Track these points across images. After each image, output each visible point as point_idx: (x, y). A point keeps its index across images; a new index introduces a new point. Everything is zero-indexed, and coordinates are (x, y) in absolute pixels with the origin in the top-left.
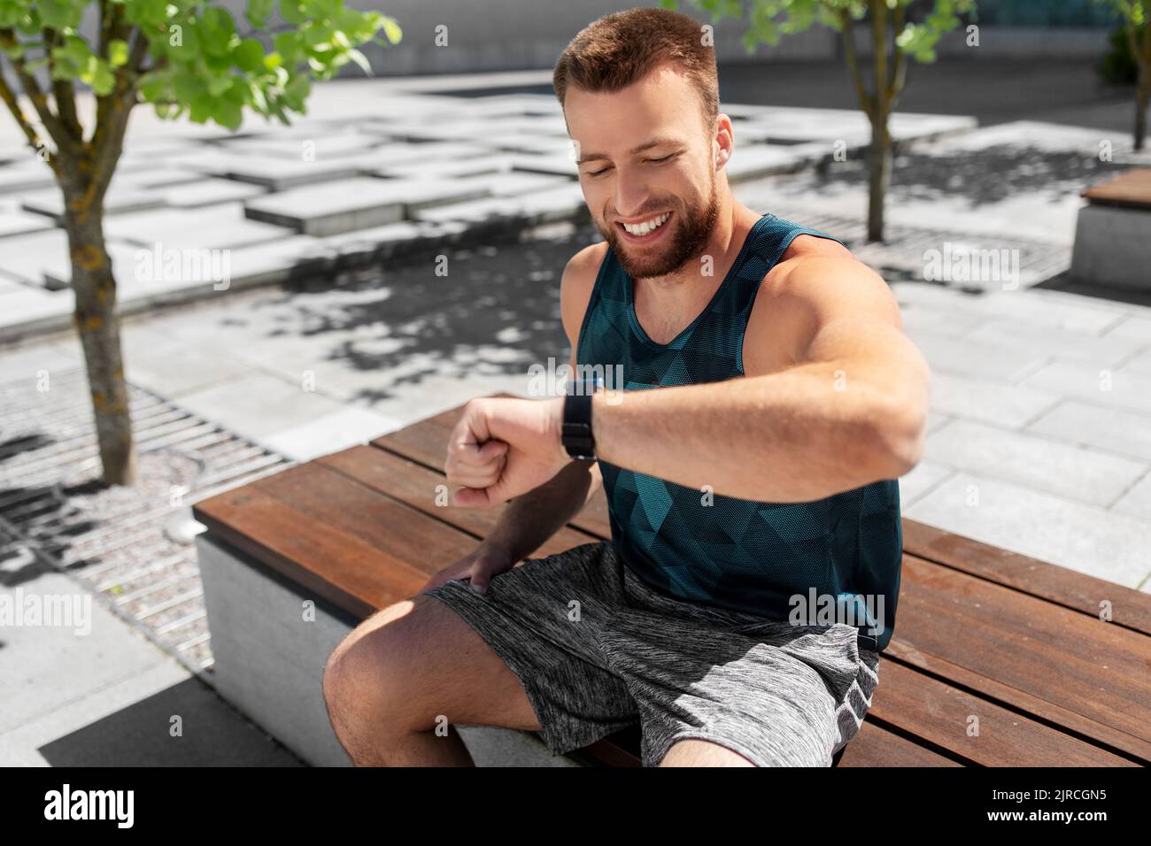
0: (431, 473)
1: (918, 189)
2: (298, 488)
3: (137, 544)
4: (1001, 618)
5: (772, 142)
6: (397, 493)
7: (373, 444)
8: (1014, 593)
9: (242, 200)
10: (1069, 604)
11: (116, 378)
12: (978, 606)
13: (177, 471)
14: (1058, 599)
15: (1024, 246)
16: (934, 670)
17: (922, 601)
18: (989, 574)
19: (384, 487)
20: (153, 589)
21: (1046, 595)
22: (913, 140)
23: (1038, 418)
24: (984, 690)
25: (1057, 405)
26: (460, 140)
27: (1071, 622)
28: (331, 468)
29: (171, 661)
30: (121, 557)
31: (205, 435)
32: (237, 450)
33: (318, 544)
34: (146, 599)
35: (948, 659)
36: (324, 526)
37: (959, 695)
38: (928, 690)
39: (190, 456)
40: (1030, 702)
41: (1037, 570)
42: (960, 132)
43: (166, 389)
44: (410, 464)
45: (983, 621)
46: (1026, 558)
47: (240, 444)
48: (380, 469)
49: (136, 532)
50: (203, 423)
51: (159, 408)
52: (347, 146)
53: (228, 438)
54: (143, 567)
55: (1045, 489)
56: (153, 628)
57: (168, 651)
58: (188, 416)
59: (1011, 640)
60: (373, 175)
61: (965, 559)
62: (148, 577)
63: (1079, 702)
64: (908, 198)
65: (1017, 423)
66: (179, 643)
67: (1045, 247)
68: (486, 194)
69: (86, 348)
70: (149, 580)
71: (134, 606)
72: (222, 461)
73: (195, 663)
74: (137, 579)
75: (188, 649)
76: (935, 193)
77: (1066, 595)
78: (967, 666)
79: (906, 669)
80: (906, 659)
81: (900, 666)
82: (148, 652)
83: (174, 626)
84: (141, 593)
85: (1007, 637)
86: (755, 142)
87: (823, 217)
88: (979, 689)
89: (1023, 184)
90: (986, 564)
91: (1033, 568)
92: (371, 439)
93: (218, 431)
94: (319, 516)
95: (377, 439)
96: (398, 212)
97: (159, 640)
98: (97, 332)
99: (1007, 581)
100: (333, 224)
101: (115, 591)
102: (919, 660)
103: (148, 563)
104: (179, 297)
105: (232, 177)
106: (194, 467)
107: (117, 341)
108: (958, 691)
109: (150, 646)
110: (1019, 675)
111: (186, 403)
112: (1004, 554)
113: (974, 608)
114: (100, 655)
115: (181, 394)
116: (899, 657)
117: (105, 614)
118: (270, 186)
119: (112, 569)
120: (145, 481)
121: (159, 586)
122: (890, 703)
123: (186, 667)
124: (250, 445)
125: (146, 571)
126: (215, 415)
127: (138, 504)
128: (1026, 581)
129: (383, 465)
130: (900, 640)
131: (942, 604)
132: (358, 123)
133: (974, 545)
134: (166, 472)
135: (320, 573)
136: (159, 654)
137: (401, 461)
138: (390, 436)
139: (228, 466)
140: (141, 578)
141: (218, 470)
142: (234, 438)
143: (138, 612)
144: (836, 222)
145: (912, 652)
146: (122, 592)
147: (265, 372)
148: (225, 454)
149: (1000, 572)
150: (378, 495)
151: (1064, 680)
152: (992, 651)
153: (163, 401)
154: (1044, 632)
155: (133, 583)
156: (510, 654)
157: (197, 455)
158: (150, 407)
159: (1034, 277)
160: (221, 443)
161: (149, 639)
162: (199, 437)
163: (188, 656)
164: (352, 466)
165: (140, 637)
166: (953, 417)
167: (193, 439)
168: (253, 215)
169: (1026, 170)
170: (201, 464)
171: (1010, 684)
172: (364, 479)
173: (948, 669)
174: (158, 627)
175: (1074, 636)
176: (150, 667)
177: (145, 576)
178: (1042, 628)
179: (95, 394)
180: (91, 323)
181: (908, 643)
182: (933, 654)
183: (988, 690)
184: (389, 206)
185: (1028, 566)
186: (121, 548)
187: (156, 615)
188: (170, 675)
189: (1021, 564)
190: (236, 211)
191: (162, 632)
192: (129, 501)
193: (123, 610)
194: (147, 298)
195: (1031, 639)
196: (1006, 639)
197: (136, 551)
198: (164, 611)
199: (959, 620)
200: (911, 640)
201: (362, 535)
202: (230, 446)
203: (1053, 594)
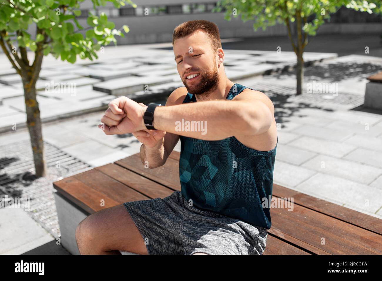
0: (132, 173)
1: (313, 77)
2: (87, 177)
3: (44, 196)
4: (313, 222)
5: (268, 62)
6: (119, 179)
7: (115, 163)
8: (319, 213)
9: (92, 84)
10: (336, 217)
11: (40, 142)
12: (305, 217)
13: (60, 172)
14: (333, 215)
15: (350, 96)
16: (286, 239)
17: (287, 216)
18: (311, 207)
19: (115, 177)
20: (46, 211)
21: (329, 214)
22: (315, 61)
23: (348, 154)
24: (302, 247)
25: (355, 150)
26: (165, 64)
27: (337, 223)
28: (99, 171)
29: (49, 234)
30: (38, 200)
31: (71, 160)
32: (80, 165)
33: (90, 196)
34: (44, 214)
35: (292, 236)
36: (93, 190)
37: (294, 248)
38: (283, 246)
39: (65, 167)
40: (317, 251)
41: (328, 205)
42: (332, 58)
43: (60, 145)
44: (125, 170)
45: (307, 223)
46: (325, 201)
47: (81, 163)
48: (115, 171)
49: (44, 192)
50: (70, 156)
51: (57, 152)
52: (129, 66)
53: (78, 161)
54: (44, 203)
55: (348, 178)
56: (45, 223)
57: (48, 231)
58: (66, 154)
59: (315, 229)
60: (136, 75)
61: (303, 202)
62: (46, 207)
63: (334, 251)
64: (309, 80)
65: (340, 156)
66: (52, 229)
67: (357, 96)
68: (172, 81)
69: (30, 132)
70: (46, 208)
71: (40, 217)
72: (75, 169)
73: (57, 235)
74: (42, 208)
75: (55, 231)
76: (319, 78)
77: (336, 214)
78: (298, 238)
79: (277, 239)
80: (277, 236)
81: (275, 238)
82: (42, 231)
83: (51, 223)
84: (43, 212)
85: (313, 228)
86: (262, 63)
87: (283, 87)
88: (301, 246)
89: (350, 75)
90: (310, 203)
91: (326, 205)
92: (114, 161)
93: (75, 159)
94: (92, 187)
95: (116, 161)
96: (142, 87)
97: (46, 228)
98: (33, 127)
99: (317, 209)
100: (121, 91)
101: (35, 211)
102: (282, 236)
103: (46, 202)
104: (67, 115)
105: (91, 77)
106: (66, 171)
107: (40, 130)
108: (293, 247)
109: (43, 229)
110: (315, 241)
111: (66, 150)
112: (318, 200)
113: (304, 218)
114: (27, 233)
115: (65, 147)
116: (275, 235)
117: (30, 219)
118: (102, 79)
119: (34, 204)
120: (49, 175)
121: (48, 210)
122: (269, 250)
123: (53, 237)
124: (84, 164)
125: (45, 205)
126: (74, 154)
127: (46, 183)
128: (323, 209)
129: (116, 170)
130: (276, 229)
131: (293, 217)
132: (133, 59)
133: (308, 197)
134: (56, 172)
135: (88, 205)
136: (45, 232)
137: (123, 168)
138: (121, 160)
139: (76, 171)
140: (44, 207)
141: (73, 172)
142: (80, 161)
143: (41, 218)
144: (287, 89)
145: (280, 233)
146: (37, 212)
147: (92, 140)
148: (76, 167)
149: (315, 206)
150: (113, 179)
151: (330, 243)
152: (307, 233)
153: (58, 149)
154: (327, 227)
155: (41, 209)
156: (143, 232)
157: (67, 167)
158: (54, 151)
159: (352, 106)
160: (76, 163)
161: (43, 227)
162: (69, 161)
163: (55, 233)
164: (106, 170)
165: (40, 226)
166: (319, 154)
167: (66, 162)
168: (96, 89)
169: (352, 70)
170: (68, 170)
171: (312, 244)
172: (109, 175)
173: (291, 239)
174: (46, 223)
175: (337, 228)
176: (42, 236)
177: (45, 206)
178: (326, 225)
179: (33, 147)
180: (32, 124)
181: (279, 230)
182: (287, 234)
183: (304, 246)
184: (140, 85)
185: (325, 204)
186: (38, 197)
187: (46, 219)
188: (48, 239)
189: (323, 203)
190: (90, 88)
191: (47, 225)
192: (43, 182)
193: (36, 218)
194: (57, 116)
195: (322, 229)
196: (313, 229)
197: (43, 198)
198: (49, 218)
199: (298, 222)
200: (281, 229)
201: (105, 193)
202: (78, 164)
203: (332, 214)
